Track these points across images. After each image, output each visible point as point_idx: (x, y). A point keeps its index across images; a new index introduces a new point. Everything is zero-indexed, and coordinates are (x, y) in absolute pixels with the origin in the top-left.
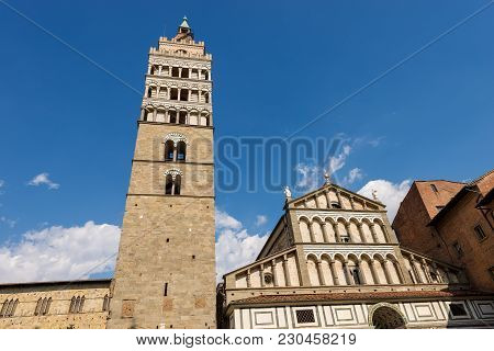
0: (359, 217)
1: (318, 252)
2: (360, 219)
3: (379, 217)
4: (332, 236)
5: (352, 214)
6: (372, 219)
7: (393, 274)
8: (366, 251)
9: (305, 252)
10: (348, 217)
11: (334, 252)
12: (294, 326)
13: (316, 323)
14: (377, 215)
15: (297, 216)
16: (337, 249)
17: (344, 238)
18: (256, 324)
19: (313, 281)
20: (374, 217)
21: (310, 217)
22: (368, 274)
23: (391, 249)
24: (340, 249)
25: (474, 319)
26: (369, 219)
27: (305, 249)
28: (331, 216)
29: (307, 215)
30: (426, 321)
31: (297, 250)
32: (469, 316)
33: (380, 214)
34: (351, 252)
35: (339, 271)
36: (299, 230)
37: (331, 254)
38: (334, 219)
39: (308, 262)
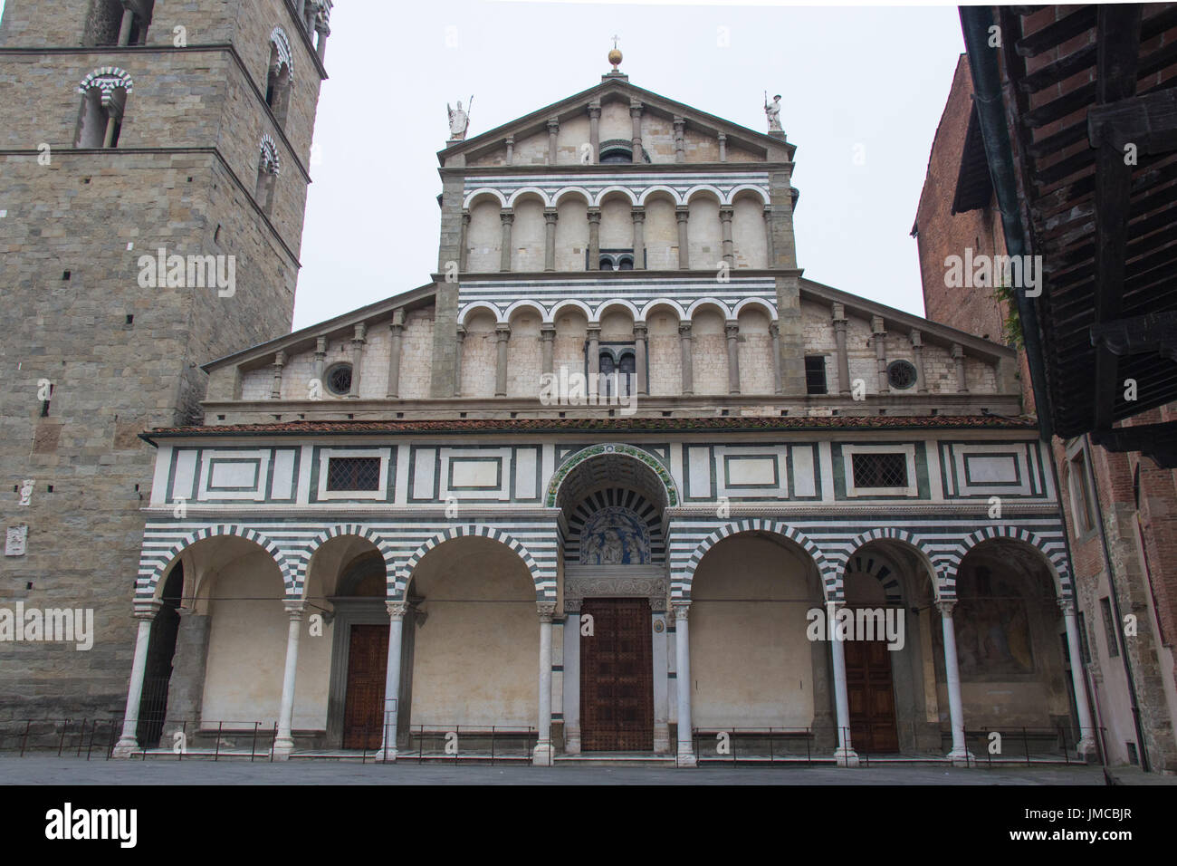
0: (684, 189)
1: (504, 303)
2: (684, 193)
3: (757, 184)
4: (577, 251)
5: (660, 179)
6: (728, 192)
7: (757, 366)
8: (674, 295)
9: (460, 302)
10: (641, 189)
11: (560, 300)
12: (313, 498)
13: (381, 494)
14: (753, 178)
15: (466, 192)
16: (570, 292)
17: (619, 255)
18: (210, 488)
19: (477, 386)
20: (739, 184)
21: (510, 195)
22: (668, 366)
23: (766, 290)
24: (581, 292)
25: (930, 499)
26: (718, 193)
27: (464, 294)
28: (582, 186)
29: (498, 188)
30: (746, 499)
31: (438, 298)
32: (912, 489)
33: (766, 174)
34: (618, 299)
35: (569, 358)
36: (459, 238)
37: (546, 307)
38: (589, 197)
39: (463, 330)
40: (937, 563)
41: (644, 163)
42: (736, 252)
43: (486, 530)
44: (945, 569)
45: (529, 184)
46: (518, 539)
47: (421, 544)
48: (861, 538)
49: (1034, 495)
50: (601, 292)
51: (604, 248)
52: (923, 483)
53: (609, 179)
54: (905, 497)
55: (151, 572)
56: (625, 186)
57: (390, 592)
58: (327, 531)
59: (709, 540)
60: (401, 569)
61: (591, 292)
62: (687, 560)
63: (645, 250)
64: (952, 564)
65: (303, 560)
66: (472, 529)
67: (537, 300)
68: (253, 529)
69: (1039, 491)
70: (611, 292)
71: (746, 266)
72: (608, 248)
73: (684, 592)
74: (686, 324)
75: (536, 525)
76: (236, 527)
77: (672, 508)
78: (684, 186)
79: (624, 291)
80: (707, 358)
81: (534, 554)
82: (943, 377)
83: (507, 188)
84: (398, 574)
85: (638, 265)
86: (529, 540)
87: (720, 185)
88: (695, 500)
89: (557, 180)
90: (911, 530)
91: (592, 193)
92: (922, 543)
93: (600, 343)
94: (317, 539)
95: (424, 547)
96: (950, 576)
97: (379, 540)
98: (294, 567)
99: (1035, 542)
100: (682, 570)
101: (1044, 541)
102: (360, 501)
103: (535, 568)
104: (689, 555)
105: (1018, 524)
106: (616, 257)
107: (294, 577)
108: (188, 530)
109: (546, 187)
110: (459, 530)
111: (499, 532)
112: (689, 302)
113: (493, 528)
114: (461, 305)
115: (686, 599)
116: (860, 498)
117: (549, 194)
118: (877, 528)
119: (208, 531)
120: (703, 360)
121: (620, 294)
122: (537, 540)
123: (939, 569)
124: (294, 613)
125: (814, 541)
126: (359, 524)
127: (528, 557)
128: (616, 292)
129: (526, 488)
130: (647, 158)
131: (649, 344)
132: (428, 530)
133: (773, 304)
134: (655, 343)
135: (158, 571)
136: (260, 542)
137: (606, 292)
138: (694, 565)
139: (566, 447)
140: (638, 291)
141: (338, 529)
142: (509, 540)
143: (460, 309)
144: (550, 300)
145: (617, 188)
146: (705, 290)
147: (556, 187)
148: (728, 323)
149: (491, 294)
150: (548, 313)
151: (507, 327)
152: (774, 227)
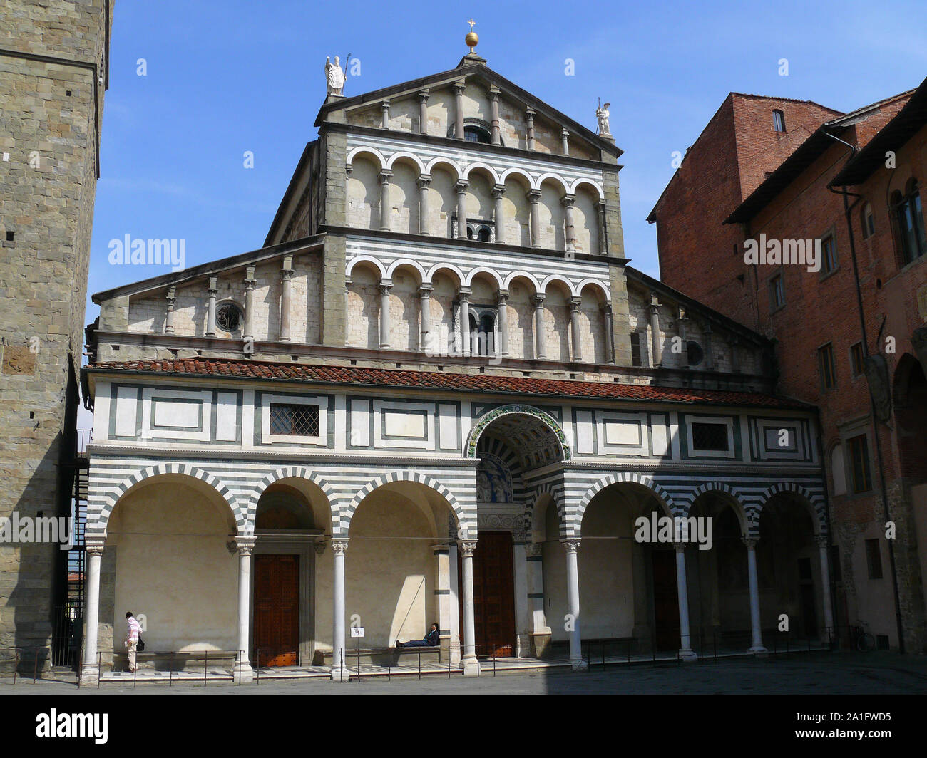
0: (537, 174)
1: (388, 259)
2: (537, 178)
3: (594, 179)
4: (444, 217)
5: (516, 162)
6: (572, 183)
8: (530, 269)
9: (347, 254)
10: (502, 169)
11: (436, 263)
12: (258, 441)
13: (322, 439)
14: (589, 173)
15: (349, 148)
16: (444, 256)
17: (478, 226)
18: (153, 426)
19: (358, 334)
20: (579, 177)
21: (388, 157)
22: (521, 330)
23: (602, 273)
24: (454, 257)
25: (742, 460)
26: (564, 182)
27: (351, 247)
28: (451, 158)
29: (378, 149)
30: (619, 456)
31: (327, 248)
32: (731, 453)
33: (601, 172)
34: (486, 268)
36: (344, 192)
37: (425, 268)
38: (459, 169)
39: (351, 282)
40: (748, 510)
41: (501, 145)
43: (417, 476)
44: (753, 514)
45: (406, 149)
46: (444, 485)
47: (361, 487)
48: (699, 489)
49: (806, 460)
50: (470, 259)
51: (470, 218)
52: (738, 448)
53: (474, 156)
54: (726, 459)
55: (101, 507)
56: (489, 164)
57: (336, 530)
58: (274, 472)
59: (593, 489)
60: (345, 509)
61: (463, 258)
62: (576, 505)
64: (757, 511)
65: (252, 500)
66: (406, 474)
67: (417, 261)
68: (200, 468)
69: (808, 457)
70: (480, 260)
71: (581, 248)
73: (576, 531)
74: (541, 296)
75: (459, 473)
76: (184, 466)
77: (567, 461)
78: (536, 171)
79: (491, 261)
80: (551, 326)
81: (458, 498)
82: (721, 358)
83: (387, 150)
84: (342, 514)
85: (501, 239)
86: (454, 486)
87: (565, 175)
88: (582, 455)
90: (732, 484)
91: (461, 167)
92: (739, 494)
94: (265, 480)
95: (365, 490)
96: (756, 520)
97: (323, 482)
98: (245, 506)
99: (807, 495)
100: (574, 513)
101: (812, 494)
102: (302, 445)
103: (460, 510)
104: (579, 501)
105: (797, 481)
107: (245, 516)
108: (135, 467)
110: (394, 475)
111: (428, 478)
112: (543, 276)
113: (423, 473)
114: (348, 257)
115: (578, 537)
116: (697, 458)
117: (424, 161)
118: (709, 482)
119: (156, 469)
120: (548, 327)
121: (486, 263)
122: (460, 486)
123: (749, 514)
124: (246, 549)
125: (668, 491)
126: (304, 467)
127: (454, 500)
128: (484, 260)
129: (449, 440)
130: (501, 140)
132: (366, 475)
133: (607, 286)
134: (511, 309)
135: (107, 507)
136: (209, 481)
137: (475, 259)
138: (583, 509)
139: (479, 405)
140: (502, 262)
141: (284, 471)
142: (438, 485)
143: (348, 261)
144: (428, 261)
145: (482, 165)
146: (555, 268)
147: (430, 156)
148: (574, 299)
149: (376, 249)
150: (427, 274)
151: (390, 283)
152: (607, 219)
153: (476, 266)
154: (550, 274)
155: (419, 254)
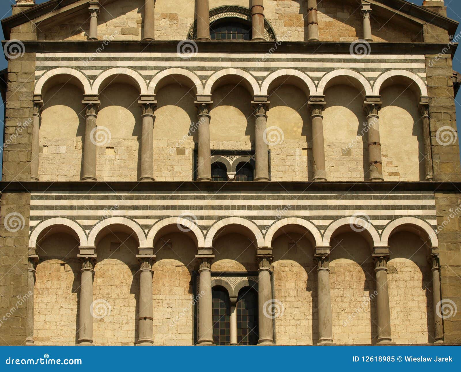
0: (319, 74)
1: (90, 220)
2: (319, 79)
3: (411, 70)
4: (181, 152)
5: (288, 60)
6: (375, 79)
7: (411, 304)
8: (307, 213)
9: (32, 218)
10: (264, 74)
11: (161, 218)
14: (405, 61)
15: (38, 73)
16: (173, 208)
17: (235, 158)
19: (53, 327)
20: (387, 70)
21: (94, 78)
22: (300, 304)
23: (423, 207)
24: (188, 208)
26: (362, 80)
27: (37, 208)
28: (187, 68)
29: (79, 69)
33: (422, 57)
34: (236, 218)
35: (171, 292)
36: (30, 134)
37: (143, 227)
38: (197, 82)
39: (37, 256)
41: (267, 38)
42: (386, 156)
45: (120, 63)
50: (213, 208)
51: (216, 148)
53: (223, 60)
56: (245, 69)
61: (201, 208)
63: (269, 152)
67: (132, 218)
70: (227, 208)
71: (397, 174)
72: (221, 148)
74: (323, 252)
78: (318, 70)
79: (243, 208)
80: (348, 294)
83: (91, 68)
85: (261, 174)
87: (364, 70)
89: (155, 59)
91: (201, 78)
93: (213, 274)
106: (231, 161)
109: (142, 68)
112: (327, 222)
114: (33, 223)
117: (145, 78)
120: (343, 296)
121: (238, 211)
128: (233, 208)
130: (270, 31)
131: (275, 275)
133: (433, 227)
134: (283, 274)
137: (220, 208)
140: (262, 208)
143: (32, 228)
144: (148, 217)
145: (233, 72)
146: (346, 208)
147: (155, 68)
148: (377, 251)
149: (72, 208)
150: (146, 235)
151: (92, 254)
152: (431, 125)
153: (221, 218)
154: (338, 218)
155: (135, 208)
